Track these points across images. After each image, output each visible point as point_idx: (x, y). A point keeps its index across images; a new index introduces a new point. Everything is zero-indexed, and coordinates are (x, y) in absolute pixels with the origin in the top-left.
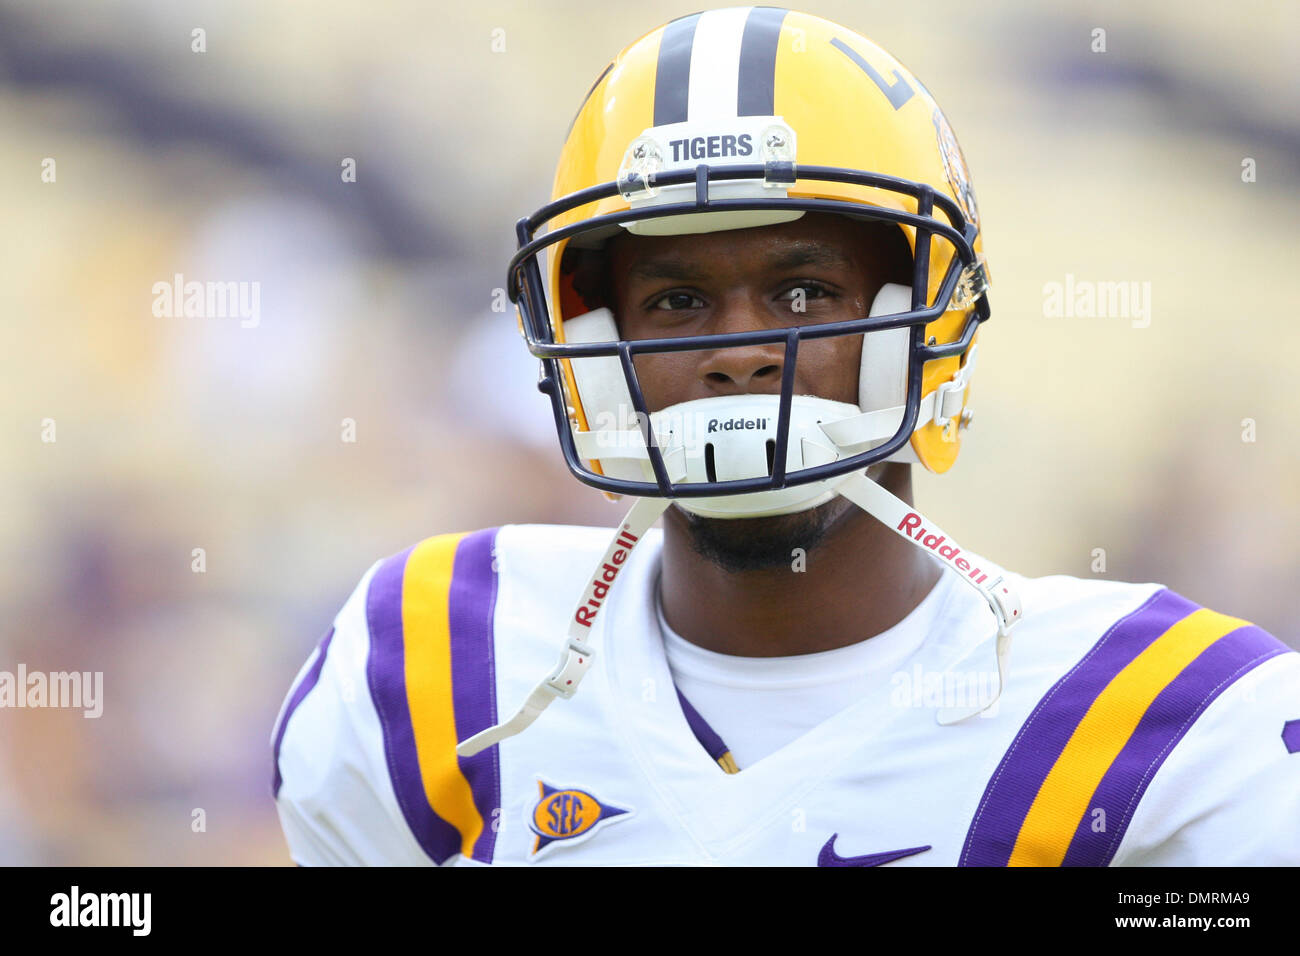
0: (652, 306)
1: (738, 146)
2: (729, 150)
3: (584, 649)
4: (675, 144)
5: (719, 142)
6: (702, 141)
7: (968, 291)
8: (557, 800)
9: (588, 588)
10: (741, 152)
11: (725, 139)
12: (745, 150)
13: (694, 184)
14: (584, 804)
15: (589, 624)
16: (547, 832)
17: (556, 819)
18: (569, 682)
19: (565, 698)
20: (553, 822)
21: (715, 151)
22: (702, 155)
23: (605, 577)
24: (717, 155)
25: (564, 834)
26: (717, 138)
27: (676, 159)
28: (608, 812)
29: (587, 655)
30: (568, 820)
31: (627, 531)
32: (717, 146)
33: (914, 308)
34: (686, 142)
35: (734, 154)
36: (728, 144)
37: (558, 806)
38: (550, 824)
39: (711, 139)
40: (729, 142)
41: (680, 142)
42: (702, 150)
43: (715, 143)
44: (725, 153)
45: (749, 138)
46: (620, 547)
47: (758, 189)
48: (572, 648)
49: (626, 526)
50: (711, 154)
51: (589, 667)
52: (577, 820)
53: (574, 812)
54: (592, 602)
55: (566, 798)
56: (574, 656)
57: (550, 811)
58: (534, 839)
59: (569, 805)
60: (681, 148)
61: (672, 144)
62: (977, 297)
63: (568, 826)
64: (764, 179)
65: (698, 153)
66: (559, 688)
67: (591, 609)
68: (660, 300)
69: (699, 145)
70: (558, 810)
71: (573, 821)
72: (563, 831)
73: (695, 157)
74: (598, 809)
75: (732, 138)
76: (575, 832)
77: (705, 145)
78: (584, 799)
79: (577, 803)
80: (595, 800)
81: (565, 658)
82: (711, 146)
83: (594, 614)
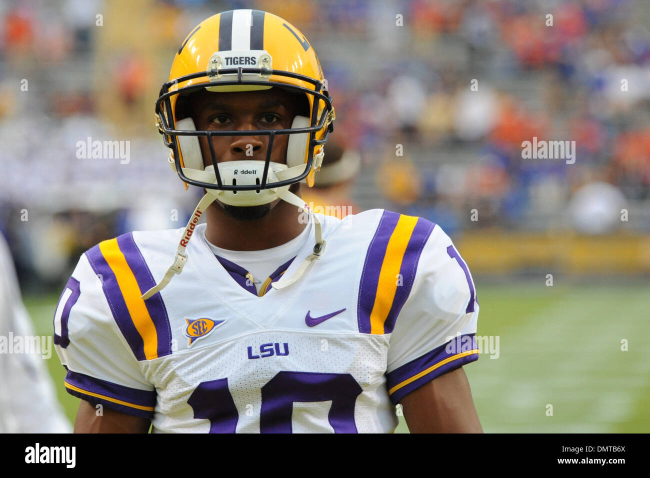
0: (211, 120)
1: (251, 61)
2: (247, 62)
3: (184, 255)
4: (227, 59)
5: (244, 59)
6: (237, 58)
7: (327, 120)
8: (196, 324)
9: (185, 233)
10: (252, 63)
11: (246, 58)
12: (253, 63)
13: (237, 74)
14: (207, 322)
15: (185, 246)
16: (194, 335)
17: (197, 331)
18: (179, 268)
19: (178, 274)
20: (196, 332)
21: (242, 62)
22: (237, 64)
23: (191, 228)
24: (243, 64)
25: (201, 335)
26: (243, 58)
27: (227, 64)
28: (216, 323)
29: (185, 257)
30: (201, 329)
31: (199, 210)
32: (243, 61)
33: (312, 126)
34: (231, 58)
35: (249, 64)
36: (247, 60)
37: (196, 325)
38: (194, 332)
39: (241, 58)
40: (247, 59)
41: (229, 58)
42: (237, 61)
43: (242, 59)
44: (246, 64)
45: (255, 58)
46: (196, 217)
47: (258, 77)
48: (179, 254)
49: (198, 208)
50: (241, 64)
51: (186, 261)
52: (205, 328)
53: (203, 326)
54: (186, 238)
55: (199, 322)
56: (180, 258)
57: (193, 328)
58: (189, 339)
59: (201, 324)
60: (229, 60)
61: (226, 58)
62: (329, 123)
63: (202, 331)
64: (260, 74)
65: (236, 63)
66: (175, 270)
67: (186, 240)
68: (214, 118)
69: (236, 60)
70: (197, 327)
71: (203, 329)
72: (201, 333)
73: (235, 64)
74: (213, 323)
75: (249, 58)
76: (205, 333)
77: (239, 60)
78: (205, 320)
79: (203, 323)
80: (211, 320)
81: (177, 258)
82: (241, 61)
83: (187, 242)
